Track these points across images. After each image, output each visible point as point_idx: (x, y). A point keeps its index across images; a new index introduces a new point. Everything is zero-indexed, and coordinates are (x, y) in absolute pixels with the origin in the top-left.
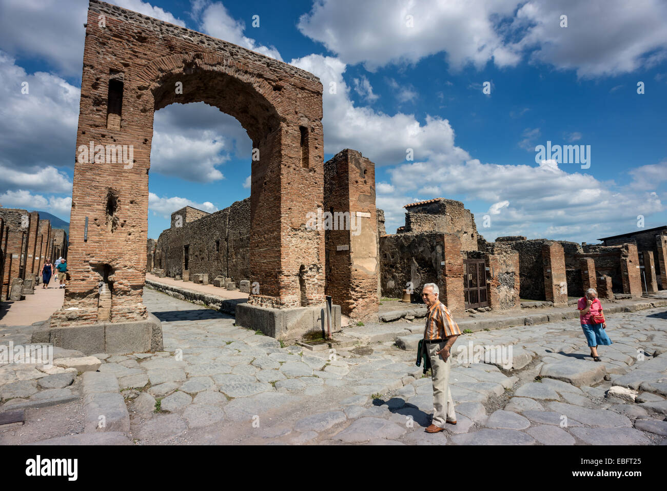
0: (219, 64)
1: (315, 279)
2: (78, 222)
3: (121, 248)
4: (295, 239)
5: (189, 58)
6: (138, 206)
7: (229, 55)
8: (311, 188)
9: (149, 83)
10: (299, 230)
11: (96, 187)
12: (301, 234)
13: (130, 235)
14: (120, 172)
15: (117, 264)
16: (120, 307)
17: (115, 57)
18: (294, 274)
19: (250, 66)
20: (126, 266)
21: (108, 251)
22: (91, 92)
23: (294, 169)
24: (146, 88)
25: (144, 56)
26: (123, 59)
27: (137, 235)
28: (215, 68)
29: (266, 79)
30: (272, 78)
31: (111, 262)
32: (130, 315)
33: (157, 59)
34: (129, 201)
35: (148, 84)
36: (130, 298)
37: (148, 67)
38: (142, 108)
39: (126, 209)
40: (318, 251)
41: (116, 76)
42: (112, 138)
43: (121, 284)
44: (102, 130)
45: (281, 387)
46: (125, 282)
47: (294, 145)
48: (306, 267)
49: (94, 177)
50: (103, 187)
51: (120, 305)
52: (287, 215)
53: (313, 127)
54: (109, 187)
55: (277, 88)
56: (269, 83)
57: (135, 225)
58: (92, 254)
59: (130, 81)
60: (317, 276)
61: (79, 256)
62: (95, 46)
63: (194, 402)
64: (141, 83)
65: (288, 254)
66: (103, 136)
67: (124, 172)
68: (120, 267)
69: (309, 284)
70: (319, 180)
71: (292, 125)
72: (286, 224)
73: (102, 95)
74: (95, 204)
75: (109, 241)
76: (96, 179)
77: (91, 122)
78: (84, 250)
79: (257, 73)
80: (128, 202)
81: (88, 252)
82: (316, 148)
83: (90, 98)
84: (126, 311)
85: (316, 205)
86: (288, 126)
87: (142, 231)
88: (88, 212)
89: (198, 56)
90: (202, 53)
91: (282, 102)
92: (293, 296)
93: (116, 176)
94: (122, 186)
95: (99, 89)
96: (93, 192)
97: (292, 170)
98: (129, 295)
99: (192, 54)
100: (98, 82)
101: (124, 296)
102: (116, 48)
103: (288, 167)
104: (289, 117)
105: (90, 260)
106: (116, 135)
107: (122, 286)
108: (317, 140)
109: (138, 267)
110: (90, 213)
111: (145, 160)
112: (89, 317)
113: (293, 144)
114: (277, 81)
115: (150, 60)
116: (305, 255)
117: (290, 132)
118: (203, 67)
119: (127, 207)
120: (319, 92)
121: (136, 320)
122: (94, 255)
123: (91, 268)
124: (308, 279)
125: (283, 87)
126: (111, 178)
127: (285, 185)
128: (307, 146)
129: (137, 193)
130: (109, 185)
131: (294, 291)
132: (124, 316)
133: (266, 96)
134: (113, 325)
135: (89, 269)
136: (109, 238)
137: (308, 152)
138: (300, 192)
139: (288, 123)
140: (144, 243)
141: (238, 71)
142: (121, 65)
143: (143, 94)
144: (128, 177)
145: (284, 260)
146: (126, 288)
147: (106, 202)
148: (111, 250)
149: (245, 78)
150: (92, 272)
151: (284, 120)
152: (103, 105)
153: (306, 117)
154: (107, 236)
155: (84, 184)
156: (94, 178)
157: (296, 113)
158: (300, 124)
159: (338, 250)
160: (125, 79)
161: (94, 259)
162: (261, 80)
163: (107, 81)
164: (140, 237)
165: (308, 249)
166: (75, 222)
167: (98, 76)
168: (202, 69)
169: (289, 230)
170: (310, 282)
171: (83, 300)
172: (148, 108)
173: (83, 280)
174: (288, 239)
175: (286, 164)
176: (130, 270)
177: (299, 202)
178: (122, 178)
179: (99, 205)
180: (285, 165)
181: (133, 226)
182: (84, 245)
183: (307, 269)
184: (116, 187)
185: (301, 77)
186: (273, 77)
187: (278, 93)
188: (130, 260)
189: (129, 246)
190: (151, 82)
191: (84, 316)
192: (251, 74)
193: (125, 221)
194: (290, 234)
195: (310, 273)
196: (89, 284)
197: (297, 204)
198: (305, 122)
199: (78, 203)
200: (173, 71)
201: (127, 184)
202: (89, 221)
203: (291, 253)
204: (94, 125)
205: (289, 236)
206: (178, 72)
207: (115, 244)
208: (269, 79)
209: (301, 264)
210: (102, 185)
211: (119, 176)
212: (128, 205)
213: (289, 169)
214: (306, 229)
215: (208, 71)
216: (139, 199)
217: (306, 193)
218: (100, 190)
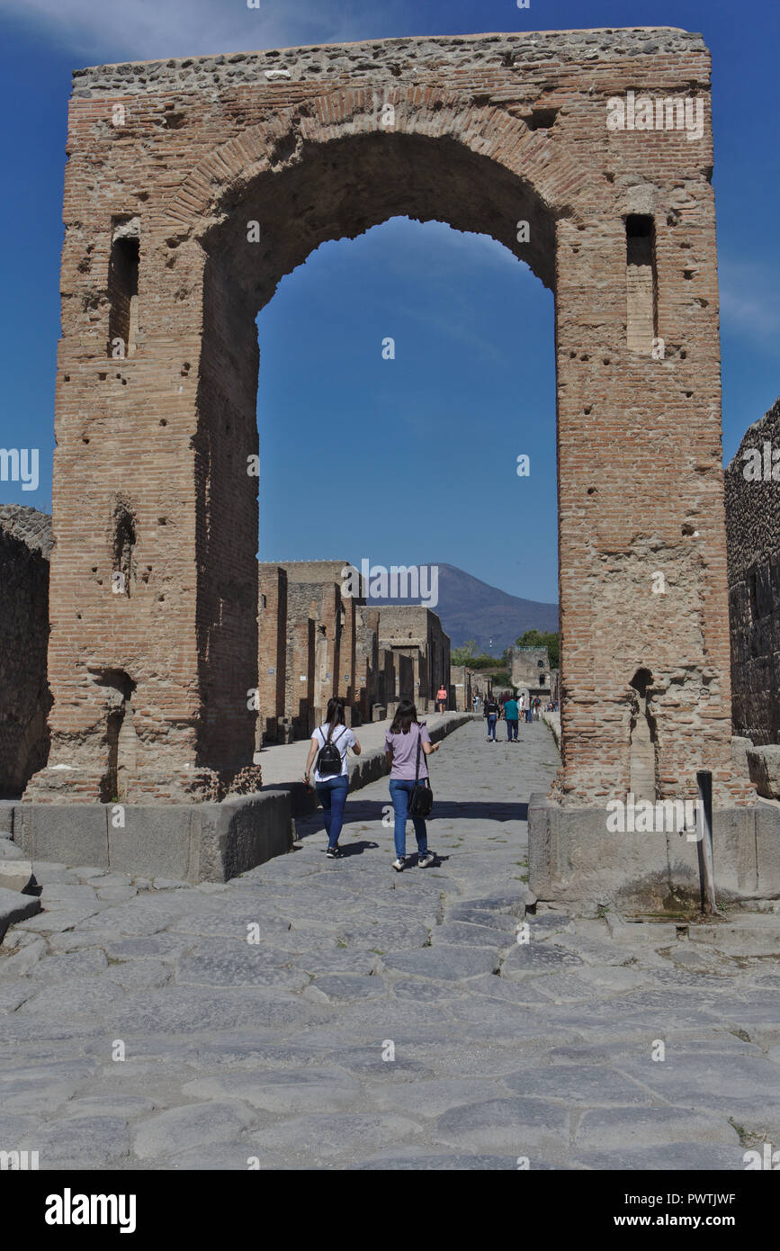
0: (360, 111)
1: (693, 717)
2: (63, 577)
3: (145, 633)
4: (616, 586)
5: (279, 127)
6: (174, 530)
7: (389, 75)
8: (672, 413)
9: (191, 223)
10: (628, 554)
11: (93, 496)
12: (635, 567)
13: (162, 599)
14: (137, 452)
15: (139, 668)
16: (148, 769)
17: (122, 186)
18: (610, 697)
19: (447, 84)
20: (155, 675)
21: (118, 639)
23: (607, 362)
24: (184, 238)
25: (179, 161)
26: (137, 184)
27: (175, 598)
28: (351, 129)
29: (502, 105)
30: (521, 96)
31: (126, 665)
32: (163, 789)
33: (208, 156)
34: (156, 520)
35: (187, 226)
36: (169, 749)
37: (188, 184)
38: (176, 289)
39: (152, 539)
40: (702, 623)
41: (126, 229)
42: (119, 376)
43: (147, 716)
44: (101, 364)
46: (153, 710)
47: (600, 285)
48: (655, 675)
49: (88, 473)
50: (104, 493)
51: (149, 764)
52: (582, 513)
53: (676, 206)
54: (117, 491)
55: (542, 120)
56: (513, 113)
57: (169, 575)
58: (90, 646)
59: (150, 231)
60: (703, 704)
61: (67, 652)
62: (83, 176)
64: (173, 230)
65: (587, 636)
66: (103, 376)
67: (144, 452)
68: (145, 678)
69: (670, 731)
70: (699, 381)
71: (595, 222)
72: (581, 539)
73: (98, 283)
74: (93, 533)
75: (121, 617)
76: (91, 476)
77: (78, 352)
78: (77, 639)
79: (470, 96)
80: (155, 523)
81: (83, 643)
82: (688, 275)
83: (76, 296)
84: (155, 779)
85: (690, 467)
86: (581, 228)
87: (184, 590)
88: (80, 555)
89: (304, 112)
90: (312, 100)
91: (555, 158)
92: (608, 769)
93: (128, 464)
94: (140, 486)
95: (93, 271)
96: (87, 509)
97: (595, 365)
98: (167, 743)
99: (288, 112)
100: (90, 256)
101: (156, 744)
102: (123, 164)
103: (585, 359)
104: (579, 201)
105: (87, 661)
106: (125, 370)
107: (147, 721)
108: (688, 246)
109: (180, 678)
110: (83, 555)
111: (186, 414)
112: (84, 786)
113: (601, 280)
114: (538, 98)
115: (190, 167)
116: (650, 636)
117: (586, 244)
118: (316, 136)
119: (153, 534)
120: (695, 83)
121: (174, 802)
122: (92, 649)
123: (91, 677)
124: (663, 716)
125: (556, 110)
126: (119, 470)
127: (572, 418)
129: (170, 504)
130: (116, 487)
131: (614, 752)
132: (149, 790)
133: (502, 157)
135: (86, 679)
136: (121, 610)
137: (657, 295)
138: (628, 433)
139: (579, 219)
140: (189, 618)
141: (414, 111)
142: (134, 200)
143: (177, 256)
144: (152, 463)
145: (573, 655)
146: (157, 727)
147: (115, 527)
148: (125, 638)
149: (432, 126)
150: (95, 687)
151: (567, 212)
152: (103, 303)
153: (647, 180)
154: (116, 605)
155: (71, 495)
156: (87, 476)
157: (610, 177)
158: (627, 210)
160: (143, 232)
161: (94, 658)
162: (487, 110)
163: (108, 248)
164: (182, 604)
165: (666, 615)
166: (56, 578)
167: (91, 242)
168: (317, 143)
169: (589, 558)
170: (672, 726)
171: (80, 749)
172: (190, 284)
173: (76, 704)
174: (585, 589)
175: (577, 349)
176: (164, 684)
177: (625, 465)
178: (141, 467)
179: (100, 535)
180: (573, 355)
181: (167, 579)
182: (75, 629)
183: (660, 681)
184: (131, 489)
186: (521, 93)
187: (543, 132)
188: (163, 661)
189: (161, 627)
190: (195, 220)
191: (75, 783)
192: (455, 105)
193: (150, 569)
194: (594, 570)
195: (674, 695)
196: (88, 713)
197: (617, 472)
198: (640, 203)
199: (63, 537)
200: (245, 175)
201: (149, 479)
202: (82, 573)
203: (599, 633)
204: (86, 356)
205: (591, 579)
206: (257, 173)
207: (131, 622)
208: (512, 102)
209: (637, 667)
210: (103, 489)
211: (134, 464)
212: (155, 530)
213: (586, 365)
214: (655, 549)
215: (333, 143)
216: (175, 513)
217: (651, 434)
218: (99, 500)
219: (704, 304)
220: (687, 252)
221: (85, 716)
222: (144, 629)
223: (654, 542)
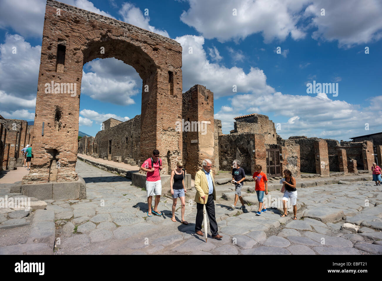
0: (121, 35)
1: (176, 159)
2: (38, 125)
3: (63, 140)
4: (165, 136)
5: (104, 32)
6: (73, 116)
7: (127, 30)
8: (175, 107)
9: (81, 46)
10: (167, 130)
11: (49, 105)
12: (168, 133)
13: (68, 132)
14: (63, 97)
15: (61, 149)
16: (62, 173)
17: (61, 32)
18: (164, 156)
19: (139, 37)
20: (66, 150)
21: (55, 141)
22: (47, 51)
23: (165, 96)
25: (78, 31)
26: (66, 33)
27: (72, 132)
28: (119, 38)
29: (149, 44)
30: (152, 44)
31: (57, 148)
32: (68, 178)
33: (85, 33)
34: (68, 113)
36: (68, 168)
37: (80, 37)
38: (76, 60)
39: (66, 118)
40: (178, 143)
41: (62, 42)
42: (59, 77)
43: (63, 160)
44: (53, 73)
45: (149, 220)
46: (65, 159)
47: (165, 82)
48: (171, 152)
49: (48, 99)
50: (53, 105)
51: (62, 172)
52: (160, 122)
53: (176, 72)
54: (57, 105)
55: (155, 49)
56: (151, 46)
59: (69, 45)
60: (178, 157)
61: (39, 144)
62: (50, 26)
63: (97, 228)
64: (76, 47)
65: (160, 145)
66: (54, 76)
67: (65, 97)
68: (63, 151)
69: (173, 162)
70: (179, 102)
71: (164, 70)
72: (160, 127)
73: (53, 53)
74: (49, 115)
75: (56, 136)
76: (49, 100)
77: (47, 69)
78: (42, 141)
79: (143, 40)
81: (44, 142)
82: (178, 84)
83: (46, 55)
84: (66, 176)
85: (177, 116)
86: (161, 71)
87: (75, 131)
89: (109, 31)
90: (111, 30)
91: (158, 57)
93: (60, 99)
94: (64, 105)
95: (52, 50)
96: (47, 108)
97: (163, 96)
98: (68, 167)
99: (106, 30)
100: (51, 46)
101: (64, 167)
102: (62, 27)
103: (161, 94)
104: (162, 66)
105: (45, 147)
106: (61, 76)
107: (63, 162)
108: (178, 79)
109: (73, 151)
110: (45, 120)
111: (78, 90)
112: (44, 179)
113: (164, 81)
114: (155, 45)
115: (81, 33)
116: (170, 145)
117: (162, 74)
118: (112, 37)
119: (67, 117)
120: (180, 52)
121: (71, 181)
122: (47, 144)
123: (45, 151)
124: (172, 159)
125: (159, 49)
126: (58, 100)
127: (159, 105)
128: (173, 83)
129: (72, 110)
130: (57, 104)
132: (64, 179)
133: (149, 54)
134: (57, 184)
135: (44, 151)
136: (56, 134)
137: (173, 86)
138: (168, 109)
139: (161, 69)
140: (76, 137)
141: (132, 39)
142: (64, 36)
143: (76, 53)
144: (67, 100)
146: (66, 163)
147: (55, 114)
148: (57, 141)
149: (136, 44)
150: (46, 153)
151: (159, 68)
152: (54, 59)
153: (172, 66)
154: (55, 133)
155: (42, 104)
156: (48, 100)
157: (166, 63)
158: (169, 70)
159: (192, 142)
160: (67, 44)
161: (47, 146)
162: (146, 44)
163: (57, 45)
164: (74, 134)
165: (173, 141)
166: (37, 125)
167: (51, 43)
168: (111, 38)
169: (161, 130)
170: (173, 161)
171: (41, 169)
172: (80, 60)
173: (41, 158)
174: (160, 136)
175: (160, 92)
176: (68, 153)
177: (168, 115)
178: (64, 100)
179: (51, 115)
181: (70, 128)
182: (42, 138)
183: (172, 153)
184: (61, 105)
185: (169, 43)
186: (153, 43)
187: (156, 52)
188: (68, 147)
189: (68, 139)
190: (82, 46)
191: (41, 178)
192: (140, 41)
193: (66, 125)
194: (162, 133)
195: (173, 155)
196: (45, 160)
197: (166, 116)
198: (171, 69)
199: (39, 114)
200: (95, 40)
201: (67, 103)
202: (45, 124)
203: (162, 144)
204: (49, 70)
205: (161, 134)
206: (98, 40)
207: (59, 137)
208: (151, 44)
209: (168, 150)
210: (52, 104)
211: (62, 99)
212: (68, 116)
213: (162, 96)
214: (171, 130)
215: (115, 40)
216: (74, 112)
217: (172, 110)
218: (51, 107)
219: (180, 89)
220: (178, 80)
221: (44, 161)
222: (63, 139)
223: (172, 128)
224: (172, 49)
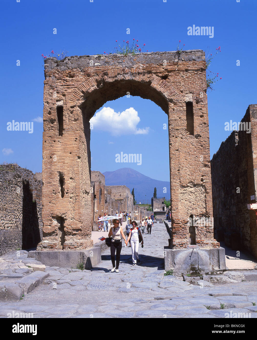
0: (119, 74)
2: (45, 193)
4: (184, 194)
5: (99, 78)
6: (74, 180)
8: (198, 151)
9: (77, 102)
10: (187, 186)
12: (189, 189)
13: (71, 198)
14: (64, 161)
15: (65, 216)
18: (184, 222)
19: (141, 68)
20: (69, 218)
21: (60, 209)
22: (48, 117)
23: (181, 138)
24: (75, 106)
25: (73, 86)
26: (63, 92)
27: (74, 198)
28: (116, 79)
29: (155, 73)
31: (62, 215)
33: (80, 85)
34: (69, 178)
35: (75, 103)
36: (73, 236)
37: (75, 92)
38: (73, 119)
40: (206, 203)
41: (59, 103)
42: (59, 141)
44: (54, 138)
46: (69, 227)
48: (195, 216)
50: (56, 171)
51: (69, 240)
52: (176, 176)
53: (198, 99)
54: (59, 171)
55: (164, 77)
56: (157, 76)
59: (66, 104)
64: (72, 104)
65: (178, 207)
66: (55, 141)
67: (66, 161)
68: (67, 218)
70: (204, 143)
71: (178, 103)
72: (176, 182)
73: (53, 117)
74: (53, 181)
75: (61, 203)
78: (49, 209)
79: (146, 71)
81: (51, 210)
82: (201, 117)
83: (47, 121)
85: (202, 164)
86: (175, 105)
87: (77, 196)
88: (49, 187)
89: (105, 74)
90: (107, 71)
93: (62, 164)
94: (65, 170)
95: (52, 114)
96: (51, 175)
97: (179, 139)
99: (101, 74)
100: (51, 110)
101: (70, 236)
102: (59, 87)
103: (176, 137)
104: (174, 98)
107: (68, 229)
108: (201, 109)
112: (52, 246)
114: (163, 72)
115: (76, 88)
116: (193, 207)
118: (108, 81)
119: (69, 182)
123: (53, 219)
125: (168, 75)
127: (173, 152)
135: (51, 219)
136: (61, 201)
139: (174, 102)
140: (78, 203)
141: (132, 74)
143: (73, 110)
144: (68, 163)
145: (175, 211)
147: (59, 180)
148: (62, 208)
151: (171, 101)
153: (191, 93)
154: (59, 200)
155: (47, 172)
156: (51, 167)
157: (182, 92)
158: (186, 100)
160: (64, 104)
161: (53, 213)
162: (150, 75)
163: (56, 108)
164: (76, 199)
165: (197, 201)
166: (44, 193)
167: (51, 107)
169: (178, 187)
171: (51, 237)
173: (49, 225)
174: (177, 195)
176: (72, 220)
178: (65, 164)
179: (55, 182)
180: (173, 136)
181: (72, 193)
184: (62, 170)
186: (159, 70)
187: (165, 80)
188: (71, 214)
189: (71, 205)
191: (50, 246)
192: (143, 73)
193: (68, 190)
197: (185, 166)
198: (189, 98)
199: (45, 182)
200: (90, 90)
201: (67, 167)
202: (50, 192)
203: (181, 206)
204: (50, 136)
205: (178, 192)
206: (93, 89)
207: (63, 204)
208: (157, 73)
209: (190, 214)
212: (69, 180)
213: (177, 139)
214: (194, 185)
216: (74, 176)
217: (193, 156)
218: (54, 173)
219: (205, 124)
220: (201, 111)
221: (52, 228)
223: (194, 183)
224: (189, 68)
